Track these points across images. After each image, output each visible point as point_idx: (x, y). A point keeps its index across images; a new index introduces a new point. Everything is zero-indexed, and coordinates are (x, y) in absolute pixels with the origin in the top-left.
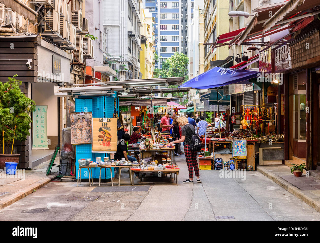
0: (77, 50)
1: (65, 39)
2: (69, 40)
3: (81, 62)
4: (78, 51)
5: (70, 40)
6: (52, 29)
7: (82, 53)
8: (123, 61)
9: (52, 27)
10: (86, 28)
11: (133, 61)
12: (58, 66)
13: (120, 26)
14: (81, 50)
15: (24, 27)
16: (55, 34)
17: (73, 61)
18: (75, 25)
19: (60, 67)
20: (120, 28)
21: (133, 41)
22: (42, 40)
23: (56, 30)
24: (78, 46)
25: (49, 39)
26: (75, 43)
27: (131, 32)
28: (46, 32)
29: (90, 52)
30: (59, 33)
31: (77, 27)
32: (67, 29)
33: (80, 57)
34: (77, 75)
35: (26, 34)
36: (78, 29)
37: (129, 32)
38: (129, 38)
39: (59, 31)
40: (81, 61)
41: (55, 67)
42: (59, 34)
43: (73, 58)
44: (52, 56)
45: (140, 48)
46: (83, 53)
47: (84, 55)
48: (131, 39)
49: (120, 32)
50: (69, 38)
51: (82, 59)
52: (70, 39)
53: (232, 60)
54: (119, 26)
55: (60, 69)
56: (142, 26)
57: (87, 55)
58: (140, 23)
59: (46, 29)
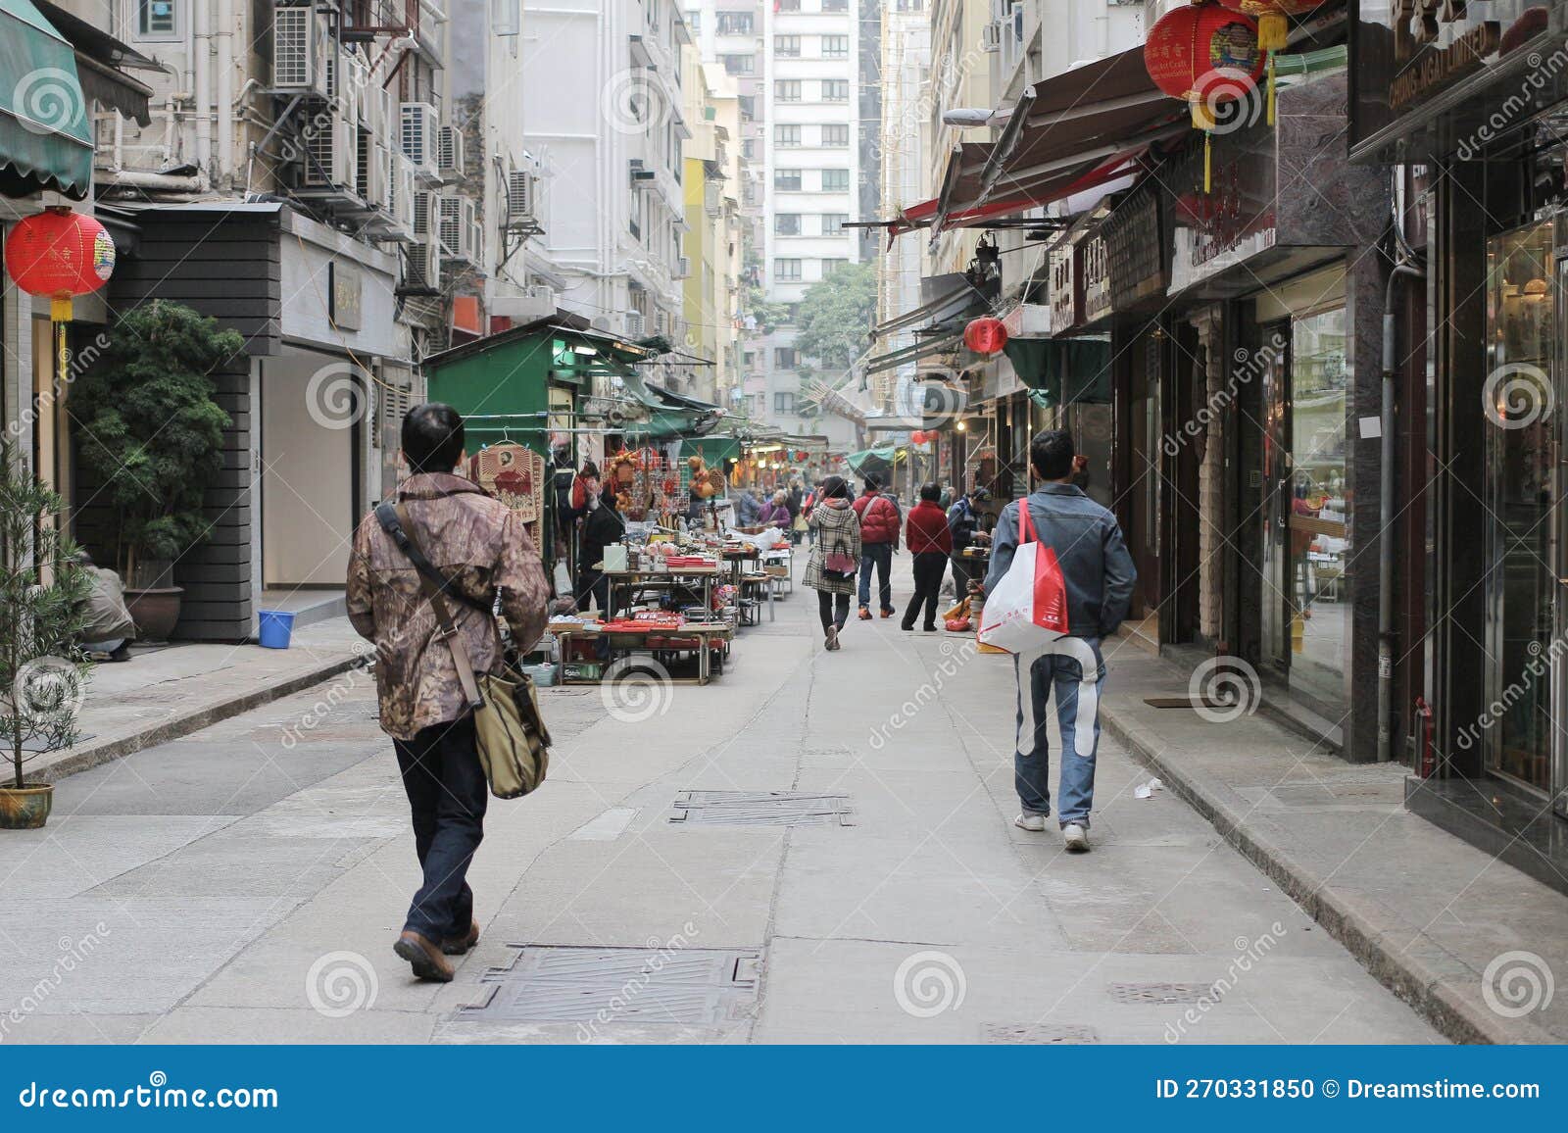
0: (417, 242)
1: (373, 206)
2: (388, 209)
3: (431, 286)
4: (423, 246)
5: (392, 211)
6: (330, 177)
7: (437, 252)
8: (607, 273)
9: (330, 170)
10: (454, 161)
11: (649, 274)
12: (352, 300)
13: (598, 142)
14: (431, 242)
15: (236, 172)
16: (339, 194)
17: (403, 280)
18: (413, 154)
19: (359, 302)
20: (598, 146)
21: (651, 196)
22: (296, 216)
23: (344, 180)
24: (421, 226)
25: (319, 211)
26: (412, 220)
27: (639, 163)
28: (309, 187)
29: (469, 247)
30: (355, 190)
31: (419, 163)
32: (383, 173)
33: (428, 268)
34: (423, 329)
35: (243, 197)
36: (421, 168)
37: (633, 162)
38: (633, 186)
39: (354, 183)
40: (434, 280)
41: (338, 303)
42: (351, 195)
43: (405, 270)
44: (331, 265)
45: (681, 221)
46: (443, 251)
47: (445, 257)
48: (640, 189)
49: (598, 162)
50: (387, 203)
51: (437, 273)
52: (392, 205)
53: (996, 273)
54: (592, 141)
55: (359, 310)
56: (690, 137)
57: (459, 257)
58: (681, 123)
59: (310, 178)
